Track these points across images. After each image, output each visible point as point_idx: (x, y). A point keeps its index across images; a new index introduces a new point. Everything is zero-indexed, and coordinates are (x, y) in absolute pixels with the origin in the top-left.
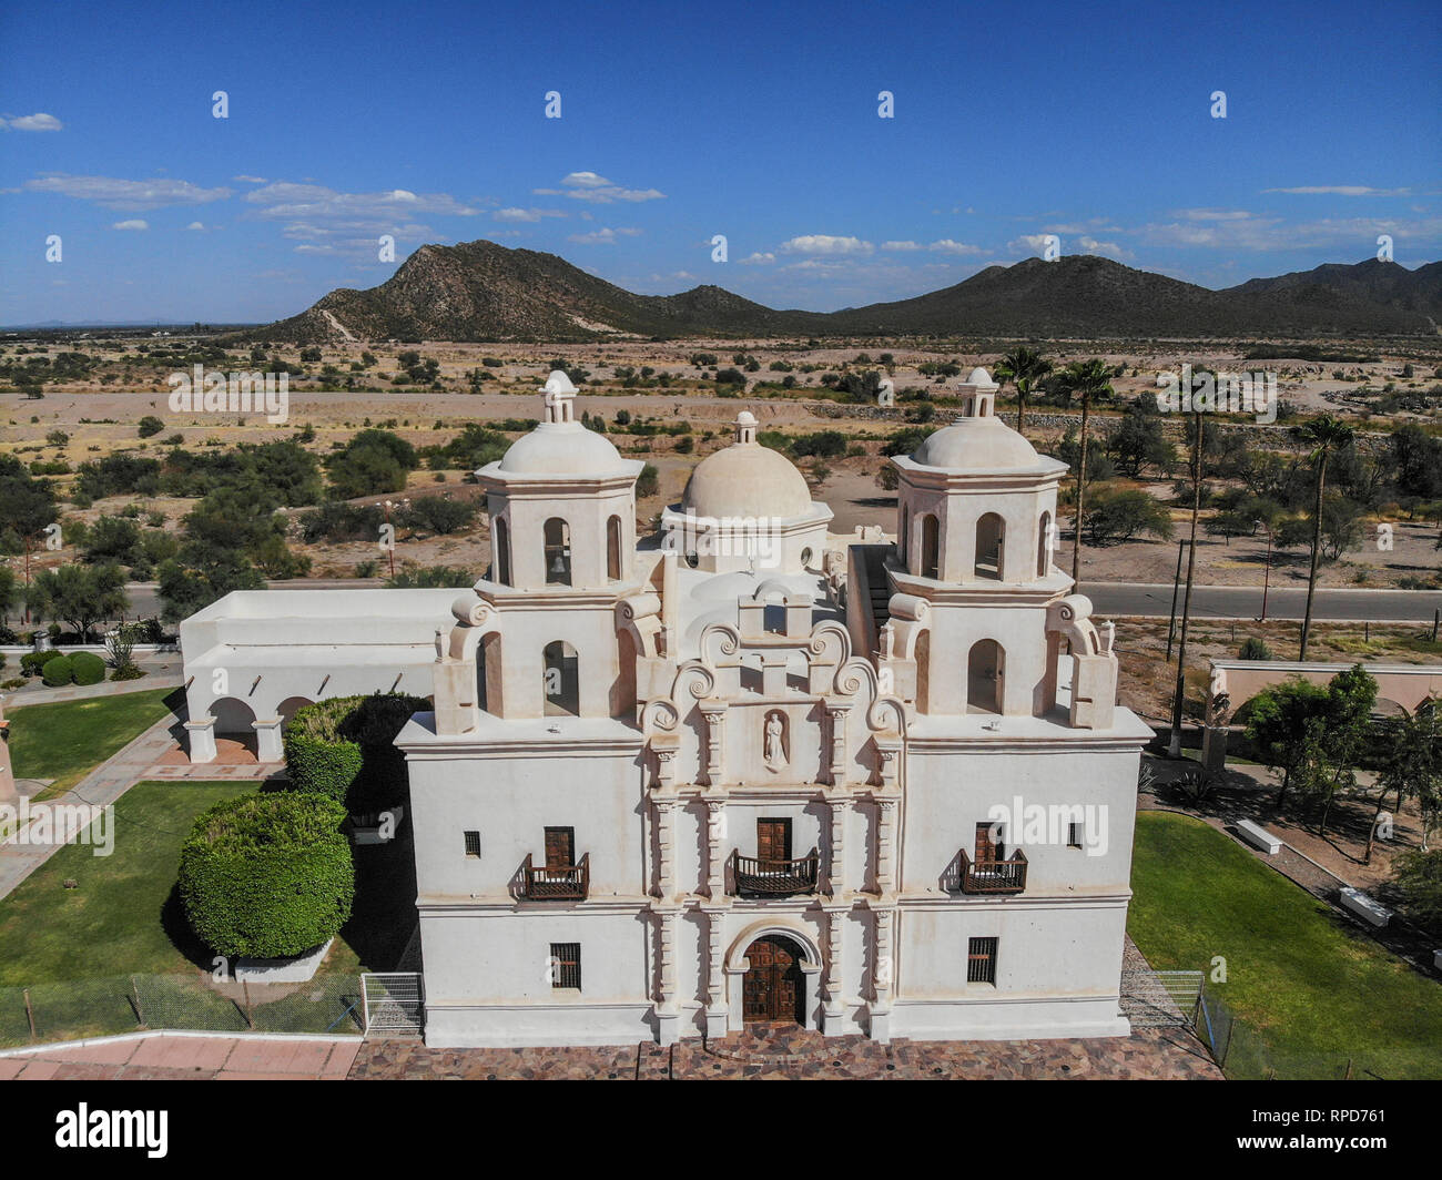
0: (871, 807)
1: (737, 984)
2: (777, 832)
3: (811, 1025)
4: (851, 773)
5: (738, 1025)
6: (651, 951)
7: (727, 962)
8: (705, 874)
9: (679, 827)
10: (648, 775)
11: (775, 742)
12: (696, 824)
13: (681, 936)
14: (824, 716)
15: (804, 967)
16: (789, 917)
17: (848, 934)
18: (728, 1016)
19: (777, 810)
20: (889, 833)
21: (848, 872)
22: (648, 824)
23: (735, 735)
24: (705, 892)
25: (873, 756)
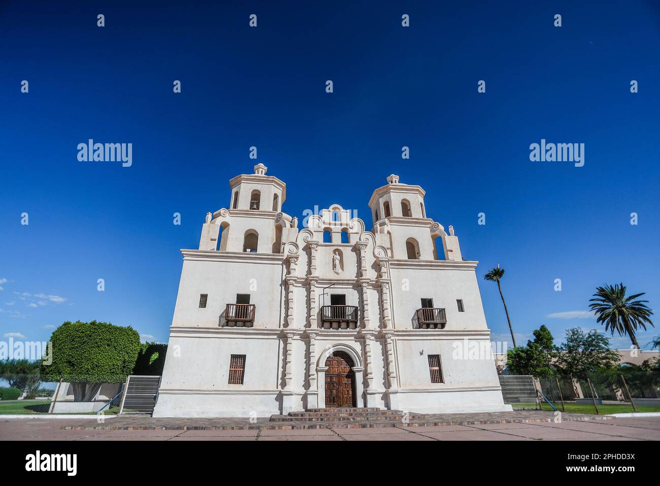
0: (378, 286)
1: (322, 376)
3: (360, 404)
4: (370, 274)
5: (322, 405)
6: (281, 357)
7: (317, 365)
8: (309, 316)
9: (298, 294)
10: (285, 270)
11: (337, 262)
12: (305, 293)
13: (297, 347)
14: (357, 249)
15: (355, 369)
16: (347, 341)
17: (374, 348)
19: (338, 291)
20: (386, 297)
22: (284, 292)
24: (308, 325)
25: (377, 266)
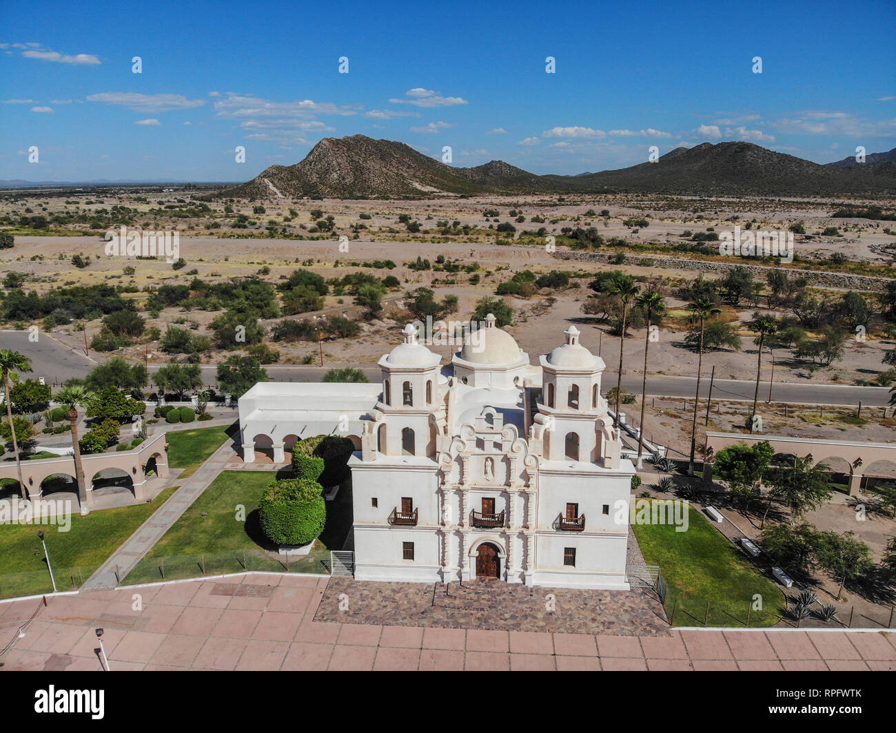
0: (525, 495)
1: (474, 561)
2: (489, 504)
3: (502, 578)
4: (518, 482)
5: (474, 577)
6: (441, 546)
7: (470, 552)
8: (462, 518)
9: (452, 499)
10: (440, 480)
11: (489, 469)
12: (458, 499)
13: (452, 541)
14: (507, 460)
15: (499, 555)
16: (493, 536)
17: (517, 544)
18: (470, 573)
19: (489, 495)
20: (532, 506)
21: (516, 519)
22: (440, 498)
23: (473, 467)
24: (461, 525)
25: (526, 476)
